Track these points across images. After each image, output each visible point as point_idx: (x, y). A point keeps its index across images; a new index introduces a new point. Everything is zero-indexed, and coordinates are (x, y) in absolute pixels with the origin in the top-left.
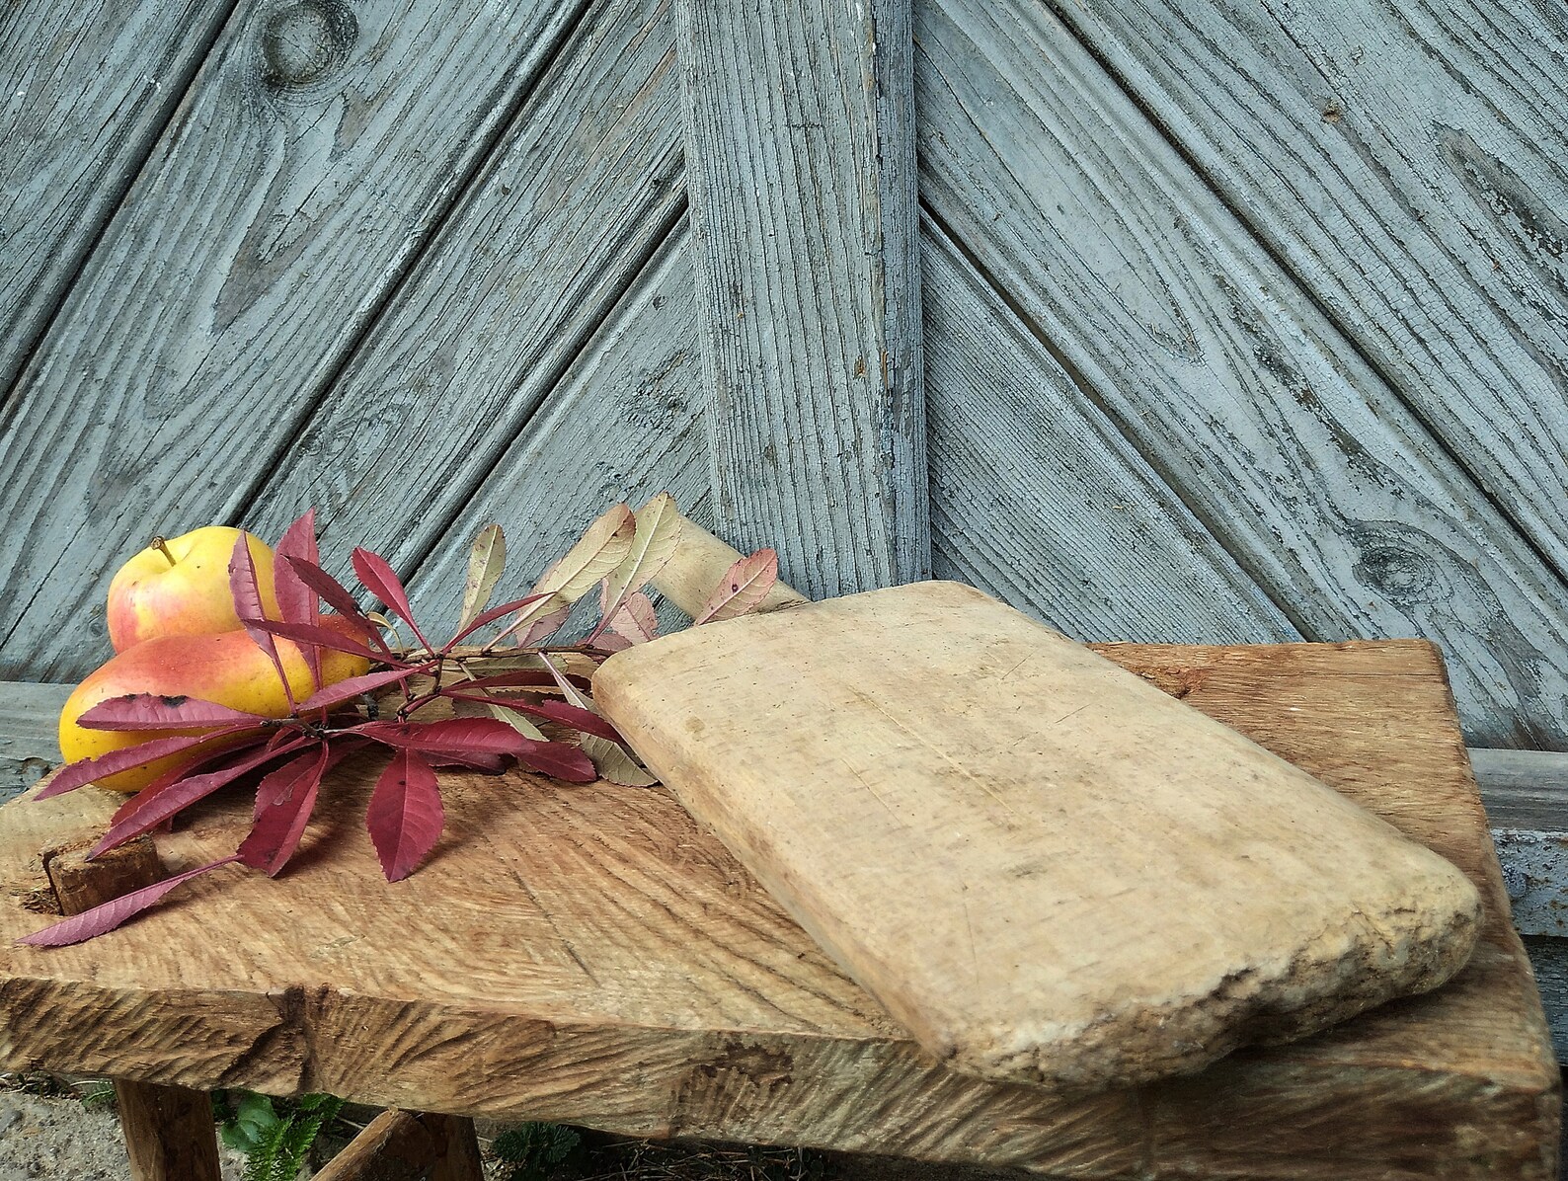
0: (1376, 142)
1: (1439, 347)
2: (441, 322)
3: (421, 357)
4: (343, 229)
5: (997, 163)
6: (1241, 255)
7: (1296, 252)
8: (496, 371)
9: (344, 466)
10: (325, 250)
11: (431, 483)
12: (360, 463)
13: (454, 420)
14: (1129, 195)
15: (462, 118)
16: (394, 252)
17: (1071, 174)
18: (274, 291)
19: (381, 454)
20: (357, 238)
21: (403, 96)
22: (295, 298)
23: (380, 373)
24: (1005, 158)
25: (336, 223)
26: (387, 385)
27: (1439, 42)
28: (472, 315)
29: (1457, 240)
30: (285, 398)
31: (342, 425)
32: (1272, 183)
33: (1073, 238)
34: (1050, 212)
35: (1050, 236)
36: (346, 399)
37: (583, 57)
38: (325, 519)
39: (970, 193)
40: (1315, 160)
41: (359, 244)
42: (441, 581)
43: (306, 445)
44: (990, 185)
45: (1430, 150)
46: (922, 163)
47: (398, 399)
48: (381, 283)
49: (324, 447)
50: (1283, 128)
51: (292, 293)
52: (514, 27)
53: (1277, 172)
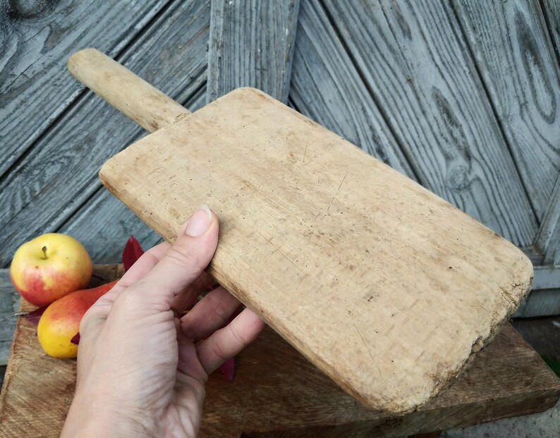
0: (418, 90)
1: (422, 149)
2: (91, 125)
3: (80, 138)
4: (45, 83)
5: (313, 84)
6: (377, 120)
7: (393, 121)
8: (115, 144)
9: (39, 180)
10: (35, 92)
11: (81, 187)
12: (46, 179)
13: (94, 162)
14: (351, 99)
15: (108, 43)
16: (70, 94)
17: (335, 90)
18: (7, 107)
19: (57, 176)
20: (52, 88)
21: (80, 30)
22: (18, 110)
23: (60, 144)
24: (316, 83)
25: (42, 80)
26: (63, 148)
27: (439, 63)
28: (106, 121)
29: (431, 119)
30: (10, 152)
31: (39, 164)
32: (390, 100)
33: (332, 110)
34: (327, 102)
35: (326, 109)
36: (41, 154)
37: (166, 26)
38: (28, 201)
39: (304, 94)
40: (402, 93)
41: (53, 90)
42: (81, 224)
43: (20, 171)
44: (310, 91)
45: (431, 94)
46: (292, 85)
47: (68, 154)
48: (63, 107)
49: (30, 172)
50: (396, 83)
51: (17, 108)
52: (137, 9)
53: (392, 96)
